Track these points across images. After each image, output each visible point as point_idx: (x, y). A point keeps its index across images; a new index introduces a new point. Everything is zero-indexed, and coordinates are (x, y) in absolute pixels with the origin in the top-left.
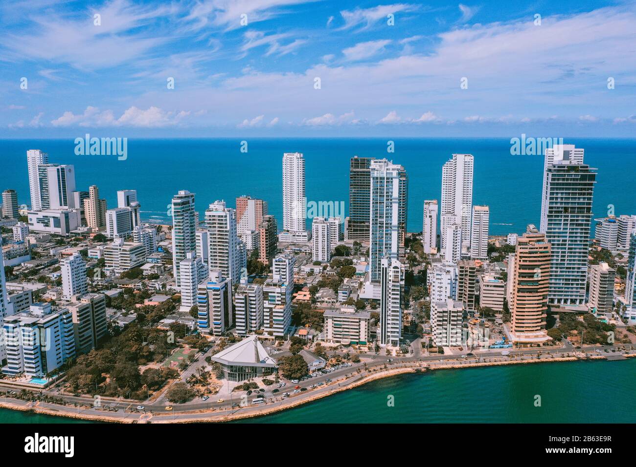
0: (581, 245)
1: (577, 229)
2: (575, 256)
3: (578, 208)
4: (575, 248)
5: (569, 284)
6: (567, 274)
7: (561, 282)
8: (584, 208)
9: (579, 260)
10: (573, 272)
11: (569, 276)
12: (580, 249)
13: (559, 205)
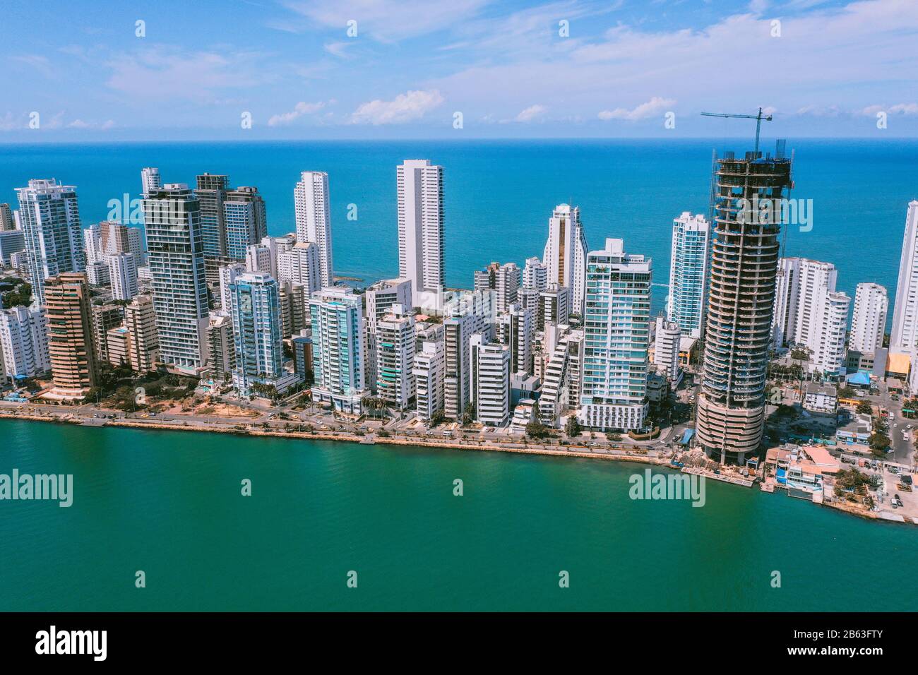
0: (187, 292)
1: (180, 272)
2: (183, 306)
3: (177, 245)
4: (182, 296)
5: (183, 341)
6: (179, 327)
7: (176, 337)
8: (182, 245)
9: (189, 311)
10: (185, 326)
11: (182, 330)
12: (187, 297)
13: (158, 241)
